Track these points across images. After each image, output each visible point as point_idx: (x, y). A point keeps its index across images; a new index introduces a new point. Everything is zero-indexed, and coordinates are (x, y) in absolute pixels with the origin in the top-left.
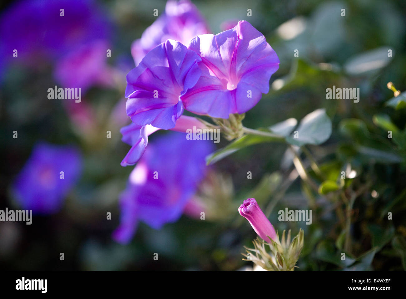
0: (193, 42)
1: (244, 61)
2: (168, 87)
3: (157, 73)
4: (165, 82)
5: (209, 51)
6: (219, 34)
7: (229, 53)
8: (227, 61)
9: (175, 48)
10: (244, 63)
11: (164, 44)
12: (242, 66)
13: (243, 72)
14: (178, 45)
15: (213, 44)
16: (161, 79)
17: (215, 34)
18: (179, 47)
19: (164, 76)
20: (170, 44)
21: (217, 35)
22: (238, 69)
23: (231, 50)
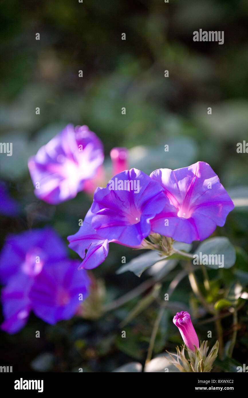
0: (155, 174)
1: (199, 196)
2: (126, 207)
3: (119, 195)
4: (124, 204)
5: (168, 182)
6: (177, 170)
7: (185, 186)
8: (184, 193)
9: (138, 175)
10: (199, 197)
11: (129, 172)
12: (197, 199)
13: (197, 204)
14: (141, 174)
15: (171, 178)
16: (122, 200)
17: (173, 169)
18: (142, 176)
19: (124, 198)
20: (134, 172)
21: (175, 170)
22: (193, 201)
23: (188, 184)
